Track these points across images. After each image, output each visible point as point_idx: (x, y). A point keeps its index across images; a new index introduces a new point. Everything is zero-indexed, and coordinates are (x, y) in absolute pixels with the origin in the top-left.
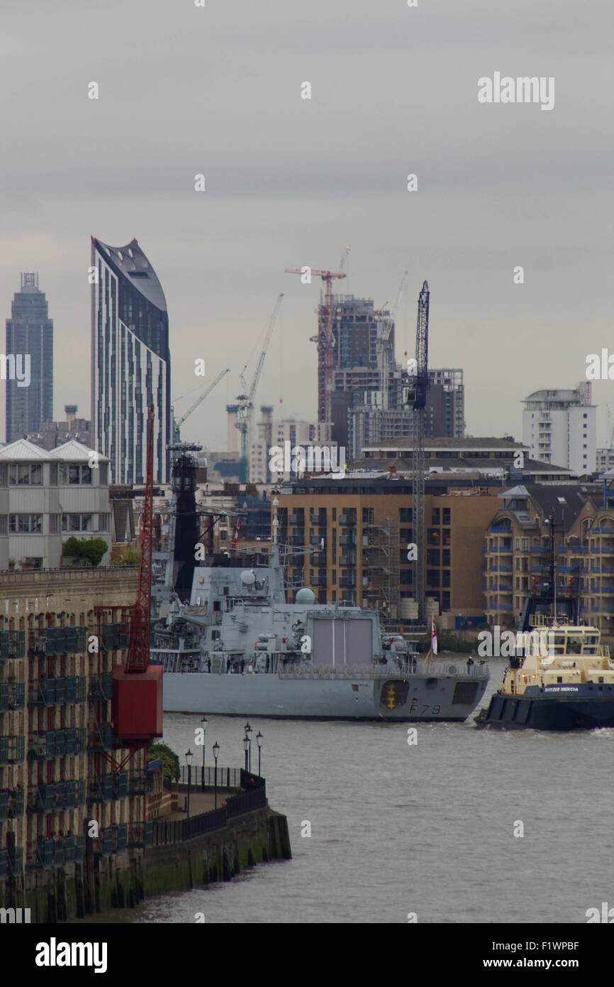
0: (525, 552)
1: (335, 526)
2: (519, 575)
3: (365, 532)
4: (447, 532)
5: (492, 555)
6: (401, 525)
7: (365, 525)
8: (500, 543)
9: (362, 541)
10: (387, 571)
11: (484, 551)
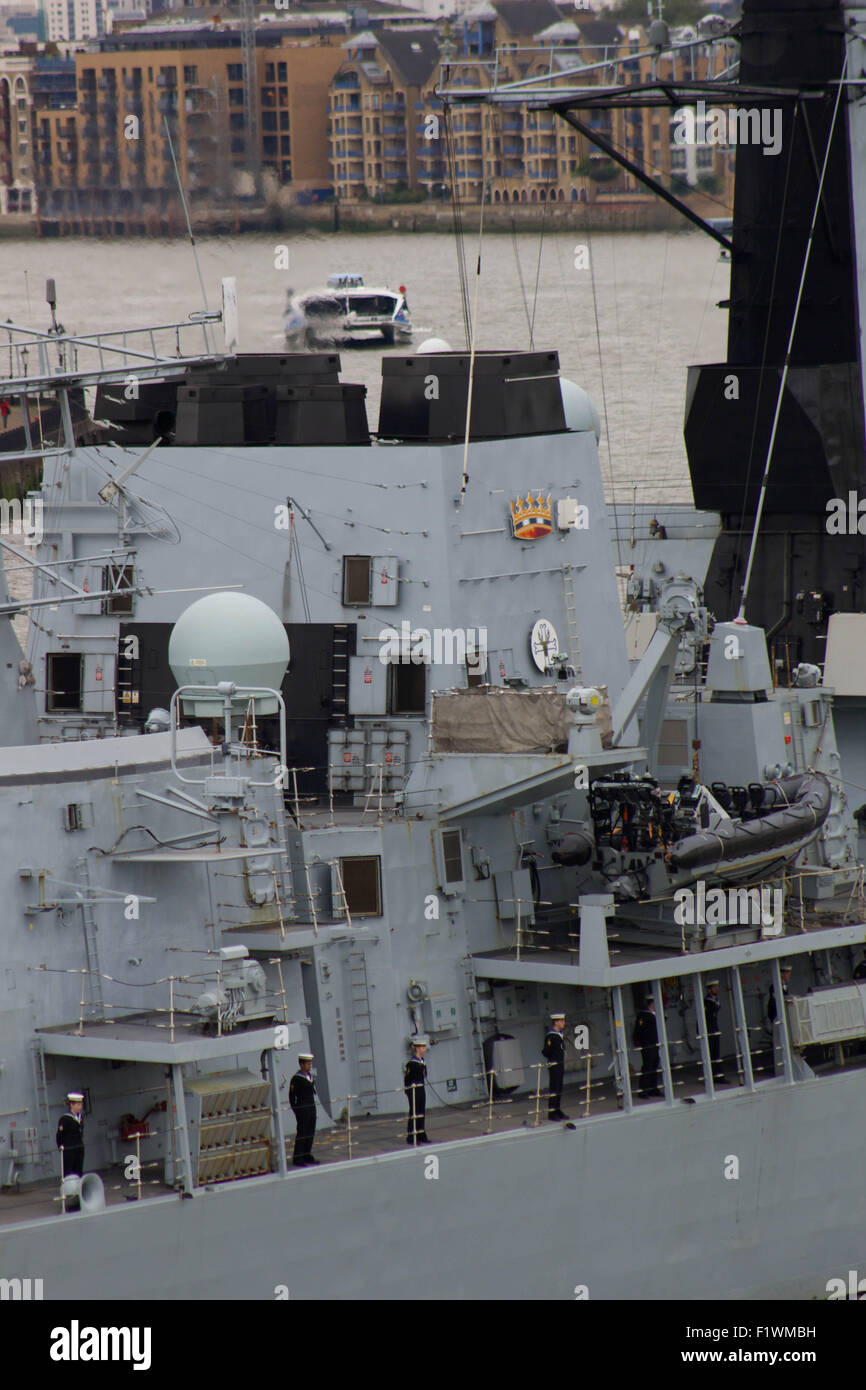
0: (376, 111)
1: (152, 90)
2: (370, 138)
3: (188, 93)
4: (284, 90)
5: (338, 115)
6: (228, 85)
7: (188, 86)
8: (346, 102)
9: (184, 105)
10: (215, 139)
11: (328, 110)
